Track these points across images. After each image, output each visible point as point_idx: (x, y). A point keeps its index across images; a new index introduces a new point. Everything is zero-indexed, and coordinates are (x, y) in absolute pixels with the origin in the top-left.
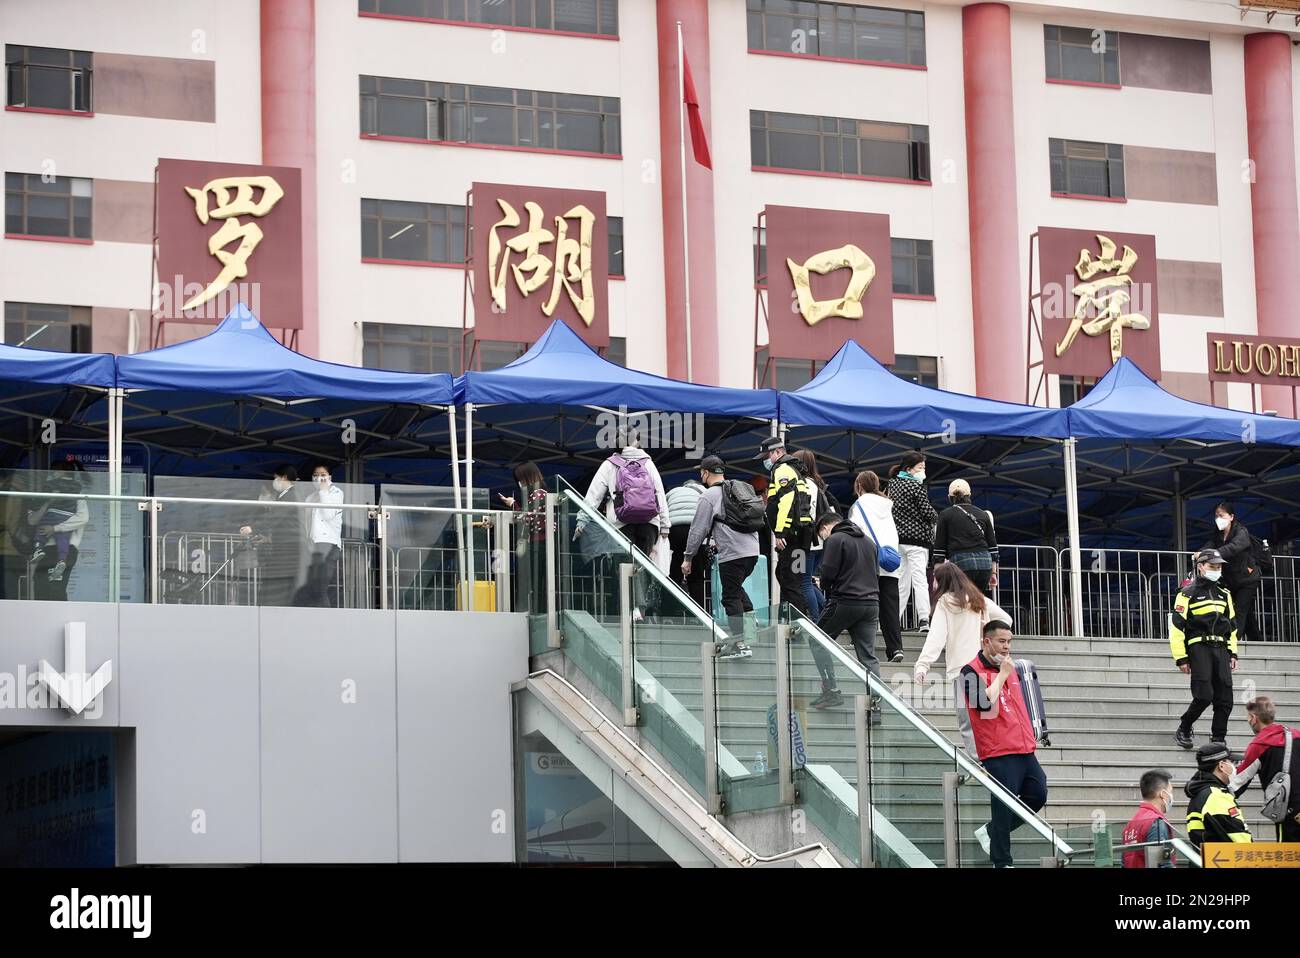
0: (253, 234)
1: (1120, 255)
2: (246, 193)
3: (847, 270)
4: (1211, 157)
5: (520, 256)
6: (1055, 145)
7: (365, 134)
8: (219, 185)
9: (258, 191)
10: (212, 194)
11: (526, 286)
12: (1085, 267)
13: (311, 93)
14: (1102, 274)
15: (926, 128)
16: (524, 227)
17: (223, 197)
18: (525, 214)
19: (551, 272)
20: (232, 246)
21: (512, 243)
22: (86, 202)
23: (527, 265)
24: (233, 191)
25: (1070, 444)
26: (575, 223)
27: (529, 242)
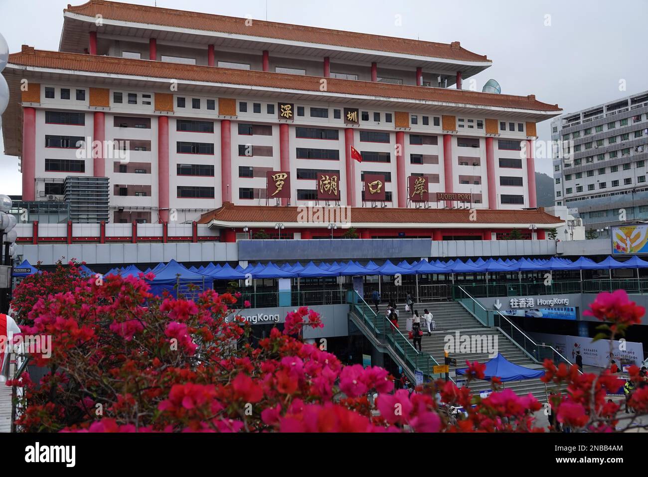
0: (283, 182)
1: (422, 180)
2: (281, 176)
3: (378, 184)
4: (438, 156)
5: (325, 184)
6: (411, 155)
7: (297, 158)
8: (277, 175)
9: (283, 176)
10: (276, 176)
11: (326, 190)
12: (416, 183)
13: (288, 151)
14: (419, 183)
15: (390, 153)
16: (326, 180)
17: (278, 177)
18: (326, 178)
19: (330, 187)
20: (279, 185)
21: (324, 182)
22: (252, 171)
23: (326, 186)
24: (279, 176)
25: (417, 275)
26: (334, 179)
27: (326, 182)
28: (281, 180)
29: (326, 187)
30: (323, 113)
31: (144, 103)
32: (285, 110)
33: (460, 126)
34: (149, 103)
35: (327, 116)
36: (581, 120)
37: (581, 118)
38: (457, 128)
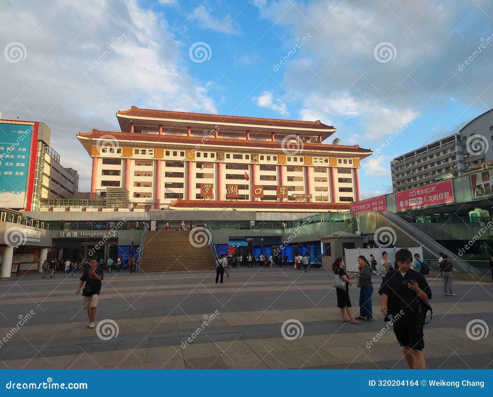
1: (284, 188)
2: (208, 186)
3: (259, 190)
4: (303, 177)
6: (288, 177)
7: (226, 179)
14: (282, 190)
15: (276, 176)
17: (206, 186)
18: (231, 187)
19: (234, 191)
21: (230, 189)
26: (236, 187)
27: (232, 189)
28: (208, 188)
29: (232, 192)
30: (240, 157)
31: (149, 154)
32: (220, 156)
33: (315, 162)
34: (152, 154)
35: (242, 158)
36: (415, 155)
37: (415, 154)
38: (313, 163)
